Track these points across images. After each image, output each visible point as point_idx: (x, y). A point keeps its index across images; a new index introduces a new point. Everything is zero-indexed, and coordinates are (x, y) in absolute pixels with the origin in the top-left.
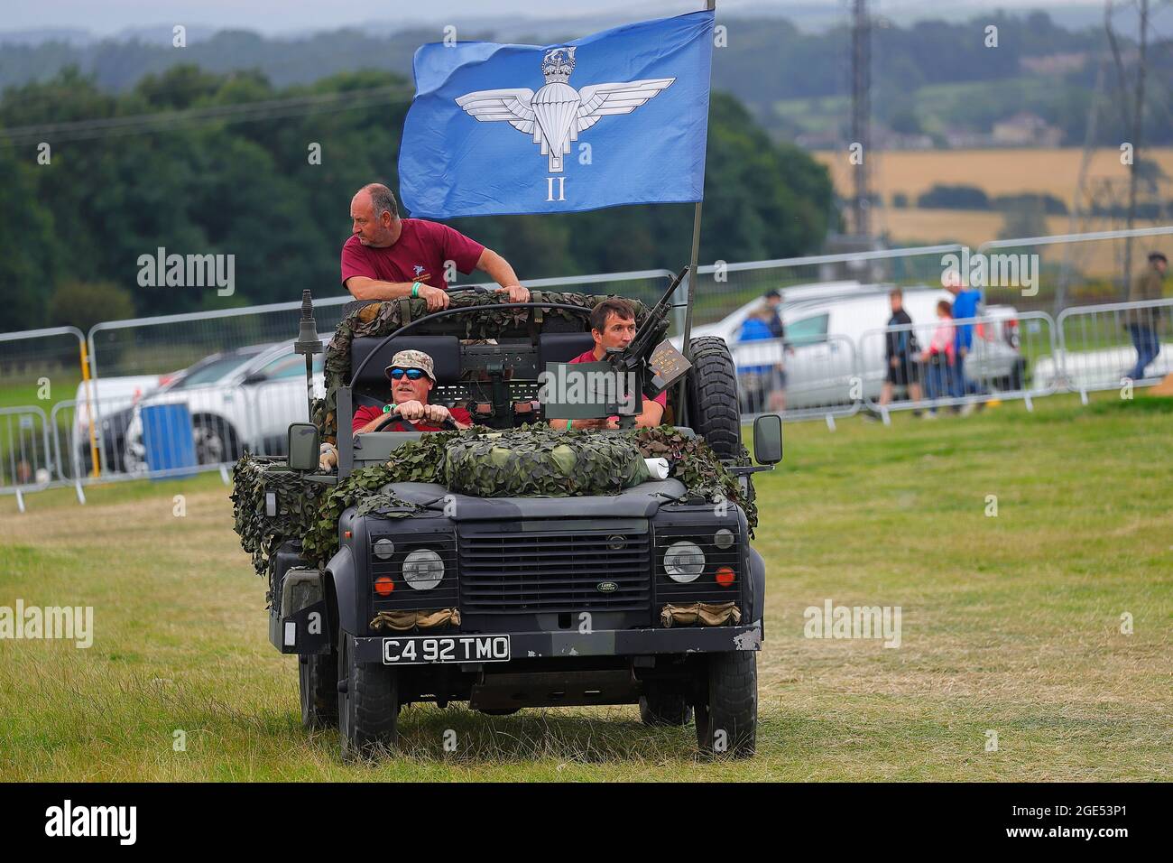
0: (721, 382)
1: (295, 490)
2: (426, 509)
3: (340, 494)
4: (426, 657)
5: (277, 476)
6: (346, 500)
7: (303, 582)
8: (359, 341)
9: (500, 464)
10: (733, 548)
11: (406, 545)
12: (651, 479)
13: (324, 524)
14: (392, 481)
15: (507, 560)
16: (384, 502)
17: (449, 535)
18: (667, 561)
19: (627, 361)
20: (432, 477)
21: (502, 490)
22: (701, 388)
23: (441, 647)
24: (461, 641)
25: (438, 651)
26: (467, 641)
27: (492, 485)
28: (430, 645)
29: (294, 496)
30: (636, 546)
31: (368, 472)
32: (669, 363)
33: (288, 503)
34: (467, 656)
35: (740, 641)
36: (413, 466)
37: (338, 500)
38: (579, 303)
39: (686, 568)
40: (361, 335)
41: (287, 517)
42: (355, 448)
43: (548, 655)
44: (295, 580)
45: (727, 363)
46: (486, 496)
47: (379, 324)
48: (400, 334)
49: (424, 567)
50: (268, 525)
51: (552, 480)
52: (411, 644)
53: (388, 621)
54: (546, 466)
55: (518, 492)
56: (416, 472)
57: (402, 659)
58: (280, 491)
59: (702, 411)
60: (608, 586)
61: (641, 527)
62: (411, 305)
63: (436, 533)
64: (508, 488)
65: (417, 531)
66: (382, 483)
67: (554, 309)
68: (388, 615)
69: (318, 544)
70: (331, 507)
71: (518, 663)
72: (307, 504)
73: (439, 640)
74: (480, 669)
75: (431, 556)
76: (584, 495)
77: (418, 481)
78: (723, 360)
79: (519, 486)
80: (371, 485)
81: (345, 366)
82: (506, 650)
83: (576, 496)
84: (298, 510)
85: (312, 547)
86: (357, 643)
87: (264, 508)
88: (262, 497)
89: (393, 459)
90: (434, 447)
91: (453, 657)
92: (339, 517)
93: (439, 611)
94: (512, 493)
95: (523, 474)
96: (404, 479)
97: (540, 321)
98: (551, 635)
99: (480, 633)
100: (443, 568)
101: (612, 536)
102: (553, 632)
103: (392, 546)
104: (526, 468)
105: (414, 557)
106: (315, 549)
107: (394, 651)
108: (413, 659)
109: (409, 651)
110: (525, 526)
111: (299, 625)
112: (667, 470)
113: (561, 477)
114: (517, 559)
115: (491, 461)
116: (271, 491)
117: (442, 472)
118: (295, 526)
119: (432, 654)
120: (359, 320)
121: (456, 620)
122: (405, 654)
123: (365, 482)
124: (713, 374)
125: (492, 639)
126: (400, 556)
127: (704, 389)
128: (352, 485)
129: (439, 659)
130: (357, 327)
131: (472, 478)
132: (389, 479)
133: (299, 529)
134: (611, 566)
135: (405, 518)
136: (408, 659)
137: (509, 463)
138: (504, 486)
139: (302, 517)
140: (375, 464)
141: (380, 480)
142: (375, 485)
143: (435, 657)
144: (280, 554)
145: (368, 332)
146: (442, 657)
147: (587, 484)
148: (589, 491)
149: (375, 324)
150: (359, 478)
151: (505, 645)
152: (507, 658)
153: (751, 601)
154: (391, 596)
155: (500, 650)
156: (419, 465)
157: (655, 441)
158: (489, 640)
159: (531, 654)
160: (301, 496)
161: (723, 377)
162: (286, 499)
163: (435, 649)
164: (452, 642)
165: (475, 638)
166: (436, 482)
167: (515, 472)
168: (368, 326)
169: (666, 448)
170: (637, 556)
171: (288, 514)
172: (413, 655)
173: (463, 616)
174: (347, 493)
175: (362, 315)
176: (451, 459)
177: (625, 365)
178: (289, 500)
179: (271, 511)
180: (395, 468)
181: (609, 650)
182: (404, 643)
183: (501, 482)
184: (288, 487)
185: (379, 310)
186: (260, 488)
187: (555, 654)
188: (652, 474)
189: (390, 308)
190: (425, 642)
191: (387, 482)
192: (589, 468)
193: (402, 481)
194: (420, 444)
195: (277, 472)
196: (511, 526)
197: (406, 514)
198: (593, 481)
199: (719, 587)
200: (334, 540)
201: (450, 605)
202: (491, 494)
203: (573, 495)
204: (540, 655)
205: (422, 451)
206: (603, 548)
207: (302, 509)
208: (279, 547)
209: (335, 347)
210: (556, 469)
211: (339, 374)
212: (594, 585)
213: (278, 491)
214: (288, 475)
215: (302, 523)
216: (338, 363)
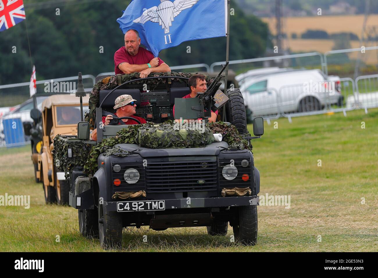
0: (239, 105)
1: (79, 147)
2: (133, 153)
3: (98, 148)
4: (133, 209)
5: (72, 142)
6: (101, 150)
7: (83, 182)
8: (102, 91)
9: (160, 136)
10: (249, 167)
11: (125, 167)
12: (216, 141)
13: (92, 160)
14: (118, 143)
15: (163, 172)
16: (116, 151)
17: (141, 163)
18: (223, 172)
19: (205, 98)
20: (133, 142)
21: (161, 146)
22: (232, 108)
23: (139, 205)
24: (147, 203)
25: (138, 207)
26: (149, 203)
27: (157, 144)
28: (135, 204)
29: (78, 150)
30: (212, 166)
31: (109, 140)
32: (221, 98)
33: (76, 152)
34: (149, 208)
35: (251, 202)
36: (126, 138)
37: (97, 150)
38: (185, 76)
39: (231, 175)
40: (103, 89)
42: (103, 131)
43: (179, 208)
44: (80, 181)
45: (241, 98)
46: (155, 148)
47: (109, 84)
48: (118, 88)
49: (132, 175)
50: (69, 161)
51: (179, 142)
52: (128, 204)
53: (119, 196)
54: (177, 136)
55: (167, 146)
56: (127, 140)
57: (124, 210)
58: (74, 148)
59: (232, 116)
60: (201, 181)
61: (214, 159)
62: (121, 77)
63: (137, 162)
64: (163, 145)
65: (129, 161)
66: (114, 144)
67: (175, 78)
68: (119, 193)
69: (90, 167)
70: (95, 153)
71: (168, 211)
73: (138, 202)
74: (154, 213)
75: (135, 171)
76: (192, 147)
77: (128, 143)
78: (239, 97)
79: (167, 144)
80: (110, 145)
81: (97, 100)
82: (163, 206)
83: (189, 148)
84: (80, 155)
85: (88, 168)
86: (107, 204)
87: (67, 154)
88: (66, 150)
89: (118, 135)
90: (133, 130)
91: (143, 209)
92: (98, 157)
93: (138, 191)
94: (165, 147)
95: (168, 140)
96: (122, 142)
97: (170, 83)
98: (180, 200)
99: (153, 200)
100: (139, 175)
101: (203, 163)
102: (181, 199)
103: (120, 167)
104: (170, 138)
105: (128, 171)
106: (89, 169)
107: (121, 207)
108: (128, 210)
109: (127, 207)
110: (170, 159)
111: (82, 198)
112: (222, 138)
113: (183, 141)
114: (167, 172)
115: (156, 135)
116: (70, 148)
117: (137, 139)
118: (79, 161)
119: (135, 208)
120: (102, 83)
121: (144, 195)
122: (125, 208)
123: (108, 144)
124: (236, 102)
125: (158, 202)
126: (123, 171)
127: (233, 108)
128: (103, 145)
129: (138, 210)
130: (101, 86)
131: (149, 142)
132: (117, 143)
133: (81, 162)
134: (202, 174)
135: (125, 157)
136: (127, 210)
137: (163, 136)
138: (161, 144)
139: (82, 157)
140: (111, 137)
141: (113, 143)
142: (111, 145)
143: (137, 209)
144: (74, 172)
145: (105, 88)
146: (140, 209)
147: (192, 143)
148: (193, 146)
149: (108, 85)
150: (105, 142)
151: (163, 204)
152: (164, 209)
153: (255, 187)
154: (120, 186)
155: (161, 206)
156: (128, 137)
157: (217, 127)
158: (157, 202)
159: (173, 207)
160: (81, 150)
161: (240, 104)
162: (75, 151)
163: (137, 206)
164: (143, 203)
165: (152, 202)
166: (135, 143)
167: (166, 139)
168: (106, 85)
169: (221, 130)
170: (212, 170)
171: (76, 157)
172: (128, 208)
173: (147, 193)
174: (101, 148)
175: (103, 81)
176: (141, 134)
177: (205, 99)
178: (77, 151)
179: (70, 155)
180: (119, 138)
181: (202, 205)
182: (125, 204)
183: (160, 143)
184: (75, 146)
185: (110, 79)
186: (66, 147)
187: (182, 207)
188: (216, 139)
189: (114, 79)
190: (133, 203)
191: (116, 144)
192: (193, 137)
193: (121, 143)
194: (128, 129)
195: (72, 141)
196: (165, 159)
197: (125, 155)
198: (194, 142)
199: (243, 181)
200: (96, 166)
201: (142, 189)
202: (156, 147)
203: (187, 147)
204: (176, 208)
205: (129, 132)
206: (199, 167)
207: (82, 154)
208: (73, 169)
209: (93, 93)
210: (181, 138)
211: (95, 103)
212: (196, 181)
213: (72, 148)
214: (76, 142)
215: (82, 160)
216: (94, 99)
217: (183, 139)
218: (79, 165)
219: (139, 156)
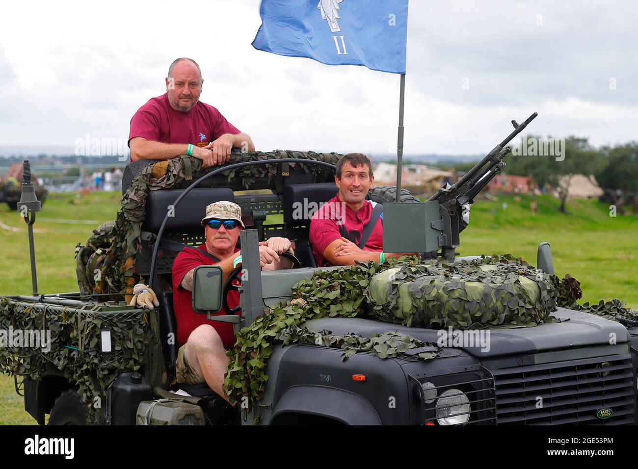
1: (126, 327)
3: (270, 333)
5: (111, 316)
9: (476, 297)
13: (254, 363)
14: (312, 318)
20: (353, 312)
27: (469, 318)
29: (125, 333)
30: (622, 371)
33: (121, 339)
36: (329, 302)
40: (157, 188)
41: (121, 353)
47: (171, 178)
50: (101, 361)
51: (525, 311)
54: (519, 296)
55: (495, 323)
56: (334, 308)
58: (115, 329)
60: (605, 412)
61: (624, 352)
62: (191, 163)
63: (466, 372)
64: (484, 321)
67: (298, 163)
70: (264, 346)
72: (137, 340)
75: (462, 397)
77: (337, 316)
79: (496, 318)
80: (296, 323)
84: (130, 345)
87: (99, 345)
88: (96, 335)
89: (302, 297)
95: (499, 305)
97: (287, 174)
101: (602, 363)
103: (434, 390)
104: (502, 300)
110: (538, 359)
113: (530, 307)
115: (465, 295)
116: (106, 330)
118: (127, 360)
120: (152, 175)
131: (444, 312)
132: (310, 316)
133: (132, 362)
134: (606, 392)
138: (480, 318)
139: (135, 351)
144: (121, 387)
145: (163, 186)
160: (131, 332)
162: (119, 336)
170: (623, 380)
171: (121, 350)
175: (155, 171)
178: (122, 336)
179: (106, 346)
183: (478, 314)
184: (120, 325)
185: (169, 166)
189: (177, 165)
191: (307, 319)
193: (323, 317)
194: (325, 281)
195: (110, 313)
197: (435, 355)
202: (468, 326)
203: (540, 323)
207: (134, 344)
208: (114, 380)
209: (136, 199)
210: (527, 300)
211: (138, 222)
212: (594, 413)
213: (113, 329)
214: (120, 315)
215: (136, 357)
216: (137, 213)
217: (530, 303)
218: (131, 370)
219: (464, 354)
